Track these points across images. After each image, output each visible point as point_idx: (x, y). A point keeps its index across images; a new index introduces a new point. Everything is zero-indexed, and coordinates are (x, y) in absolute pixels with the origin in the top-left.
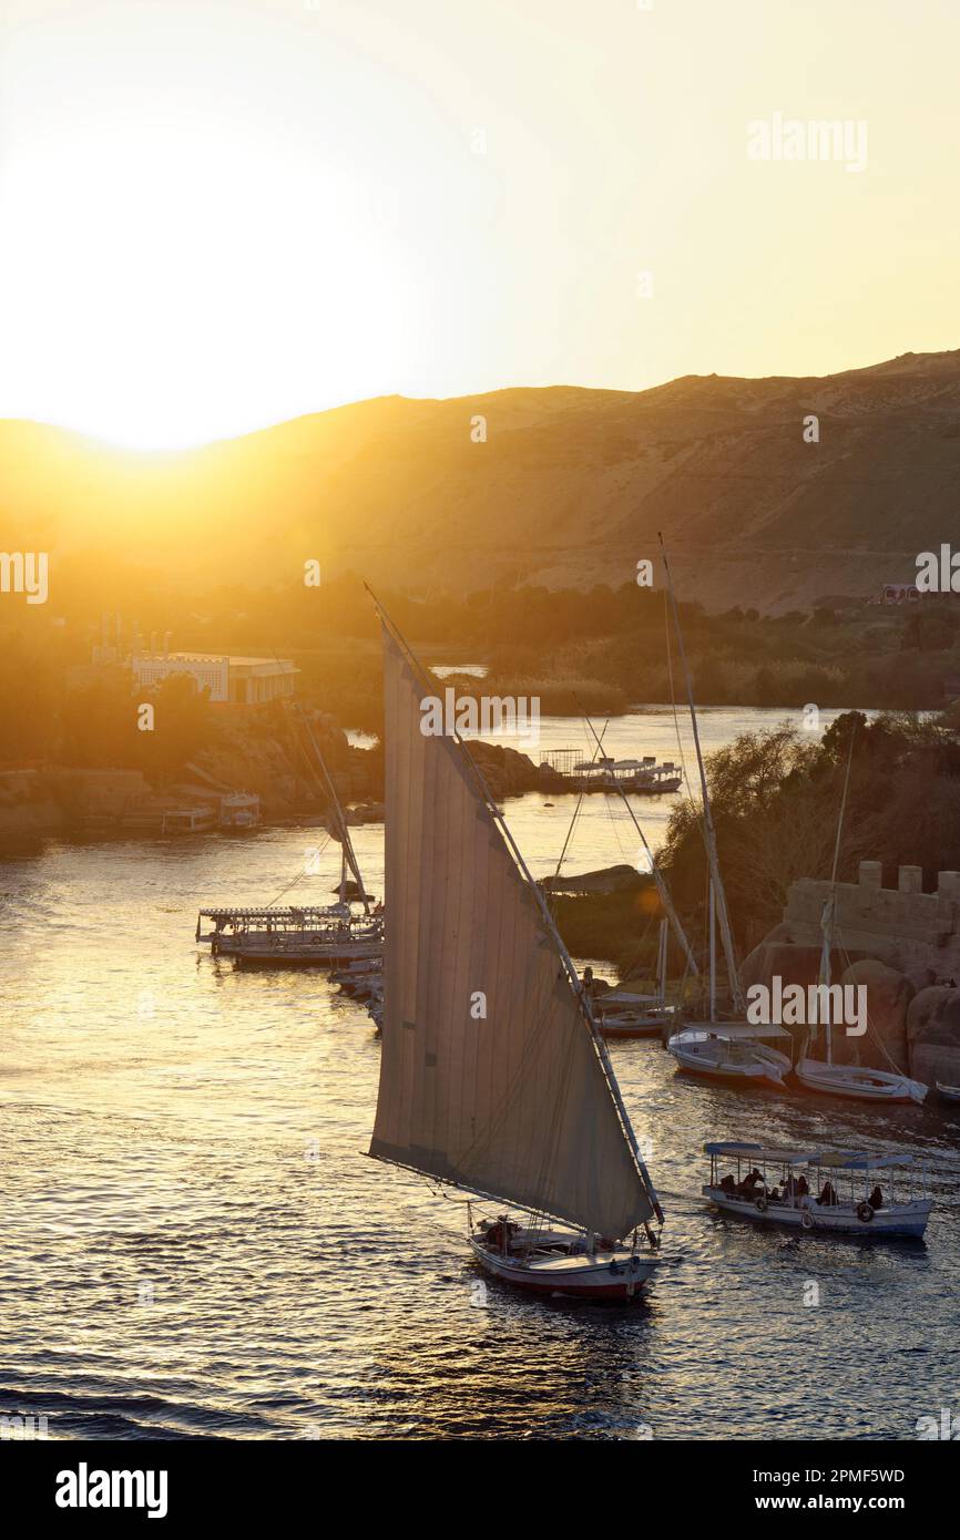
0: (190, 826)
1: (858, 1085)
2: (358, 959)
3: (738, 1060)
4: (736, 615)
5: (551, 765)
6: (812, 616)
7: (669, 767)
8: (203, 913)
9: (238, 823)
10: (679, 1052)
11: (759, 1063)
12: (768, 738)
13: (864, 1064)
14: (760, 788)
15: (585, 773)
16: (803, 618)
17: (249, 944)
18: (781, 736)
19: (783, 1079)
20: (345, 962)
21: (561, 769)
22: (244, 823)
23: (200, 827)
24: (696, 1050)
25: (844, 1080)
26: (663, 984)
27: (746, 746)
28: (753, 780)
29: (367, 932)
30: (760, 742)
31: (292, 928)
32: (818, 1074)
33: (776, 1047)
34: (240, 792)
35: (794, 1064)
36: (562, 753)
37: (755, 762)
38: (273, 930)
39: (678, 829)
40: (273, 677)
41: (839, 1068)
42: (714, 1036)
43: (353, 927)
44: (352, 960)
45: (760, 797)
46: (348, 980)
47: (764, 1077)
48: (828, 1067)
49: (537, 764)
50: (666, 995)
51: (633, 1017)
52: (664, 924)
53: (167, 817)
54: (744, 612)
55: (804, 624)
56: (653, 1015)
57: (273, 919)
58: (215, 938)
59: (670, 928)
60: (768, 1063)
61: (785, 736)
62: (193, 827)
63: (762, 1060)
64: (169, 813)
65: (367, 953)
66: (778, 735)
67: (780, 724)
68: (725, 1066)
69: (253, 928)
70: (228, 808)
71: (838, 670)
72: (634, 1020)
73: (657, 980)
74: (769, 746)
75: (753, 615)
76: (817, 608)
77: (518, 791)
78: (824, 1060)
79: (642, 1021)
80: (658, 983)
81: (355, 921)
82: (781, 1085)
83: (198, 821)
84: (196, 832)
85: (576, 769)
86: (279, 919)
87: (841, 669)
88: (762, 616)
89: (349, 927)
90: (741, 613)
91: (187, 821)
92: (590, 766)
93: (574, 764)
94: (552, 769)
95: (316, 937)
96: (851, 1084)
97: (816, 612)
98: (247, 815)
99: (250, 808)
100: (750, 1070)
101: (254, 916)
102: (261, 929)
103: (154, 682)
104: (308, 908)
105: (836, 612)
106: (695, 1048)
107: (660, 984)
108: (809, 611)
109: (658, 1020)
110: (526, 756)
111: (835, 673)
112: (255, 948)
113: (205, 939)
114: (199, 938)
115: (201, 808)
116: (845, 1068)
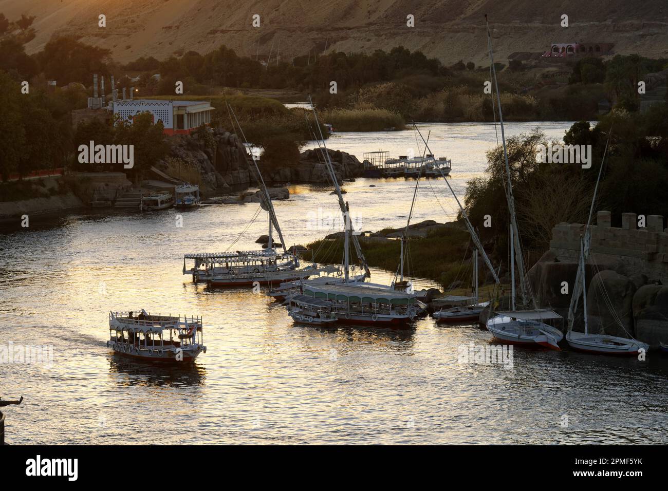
0: (158, 205)
1: (605, 345)
2: (285, 281)
3: (529, 333)
4: (460, 66)
5: (370, 161)
6: (507, 65)
7: (443, 160)
8: (187, 257)
9: (186, 203)
10: (494, 329)
11: (544, 334)
12: (525, 139)
13: (607, 333)
14: (521, 170)
15: (392, 166)
16: (503, 66)
17: (215, 275)
18: (534, 138)
19: (557, 344)
20: (277, 283)
21: (376, 163)
22: (189, 203)
23: (164, 206)
24: (504, 328)
25: (596, 343)
26: (477, 289)
27: (512, 144)
28: (517, 165)
29: (286, 265)
30: (521, 141)
31: (241, 264)
32: (580, 340)
33: (552, 325)
34: (186, 184)
35: (565, 334)
36: (377, 154)
37: (519, 154)
38: (229, 265)
39: (472, 196)
40: (199, 113)
41: (593, 336)
42: (514, 319)
43: (278, 262)
44: (281, 281)
45: (522, 175)
46: (279, 294)
47: (547, 343)
48: (586, 335)
49: (361, 161)
50: (479, 296)
51: (459, 310)
52: (475, 253)
53: (143, 201)
54: (466, 64)
55: (503, 70)
56: (471, 308)
57: (229, 259)
58: (194, 272)
59: (479, 255)
60: (549, 335)
61: (535, 138)
62: (159, 205)
63: (545, 333)
64: (145, 198)
65: (291, 277)
66: (532, 137)
67: (532, 130)
68: (522, 337)
69: (217, 265)
70: (180, 194)
71: (533, 98)
72: (460, 312)
73: (473, 287)
74: (527, 143)
75: (471, 66)
76: (511, 60)
77: (351, 178)
78: (583, 332)
79: (464, 312)
80: (474, 289)
81: (279, 258)
82: (556, 347)
83: (162, 202)
84: (161, 209)
85: (386, 163)
86: (233, 259)
87: (534, 97)
88: (476, 66)
89: (275, 262)
90: (464, 65)
91: (155, 203)
92: (394, 161)
93: (384, 160)
94: (371, 164)
95: (256, 269)
96: (601, 344)
97: (510, 63)
98: (192, 197)
99: (194, 193)
100: (538, 339)
101: (217, 257)
102: (221, 266)
103: (127, 118)
104: (250, 252)
105: (523, 62)
106: (503, 327)
107: (475, 290)
108: (506, 62)
109: (475, 311)
110: (354, 156)
111: (530, 100)
112: (219, 277)
113: (188, 272)
114: (185, 272)
115: (164, 194)
116: (596, 336)
